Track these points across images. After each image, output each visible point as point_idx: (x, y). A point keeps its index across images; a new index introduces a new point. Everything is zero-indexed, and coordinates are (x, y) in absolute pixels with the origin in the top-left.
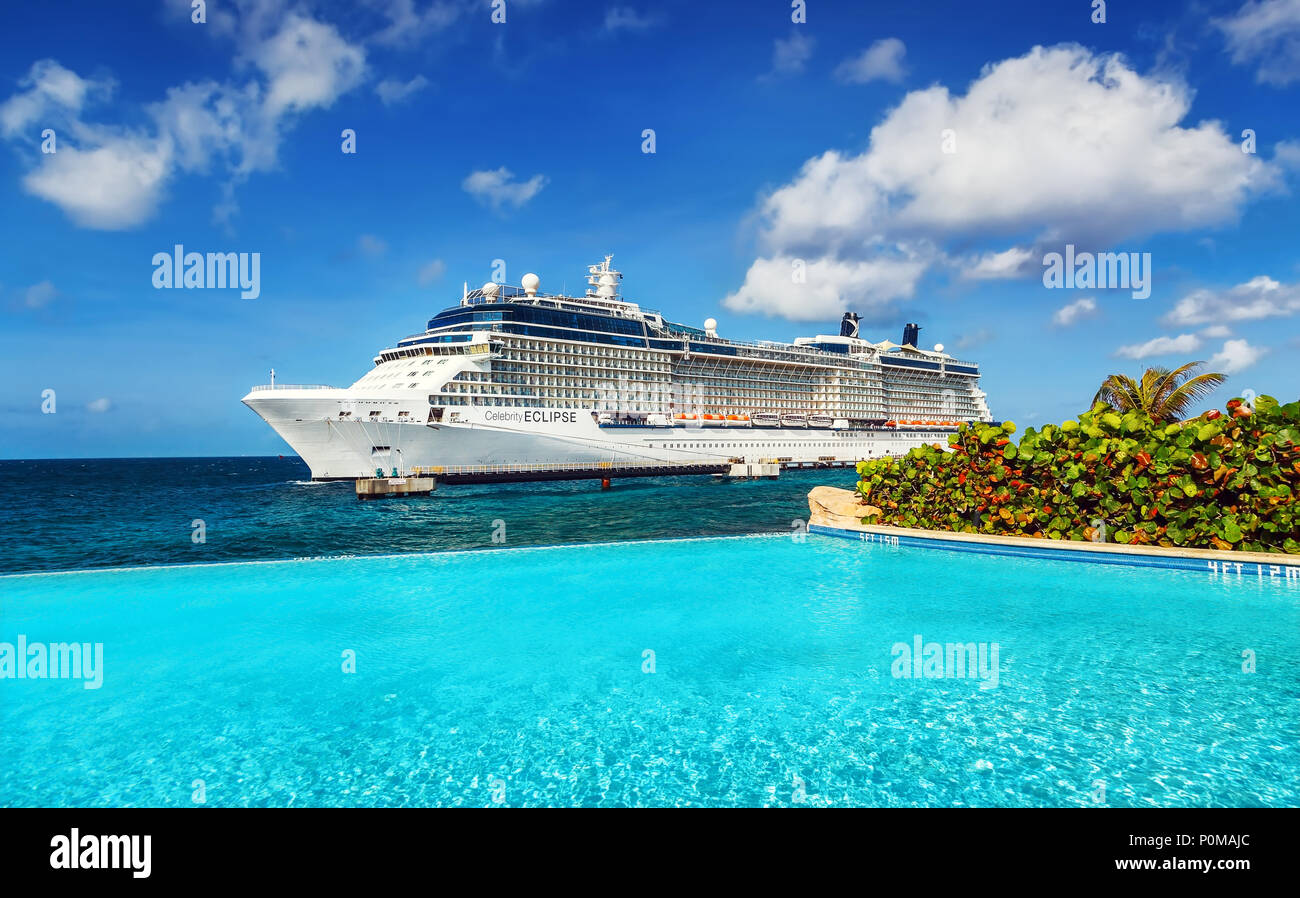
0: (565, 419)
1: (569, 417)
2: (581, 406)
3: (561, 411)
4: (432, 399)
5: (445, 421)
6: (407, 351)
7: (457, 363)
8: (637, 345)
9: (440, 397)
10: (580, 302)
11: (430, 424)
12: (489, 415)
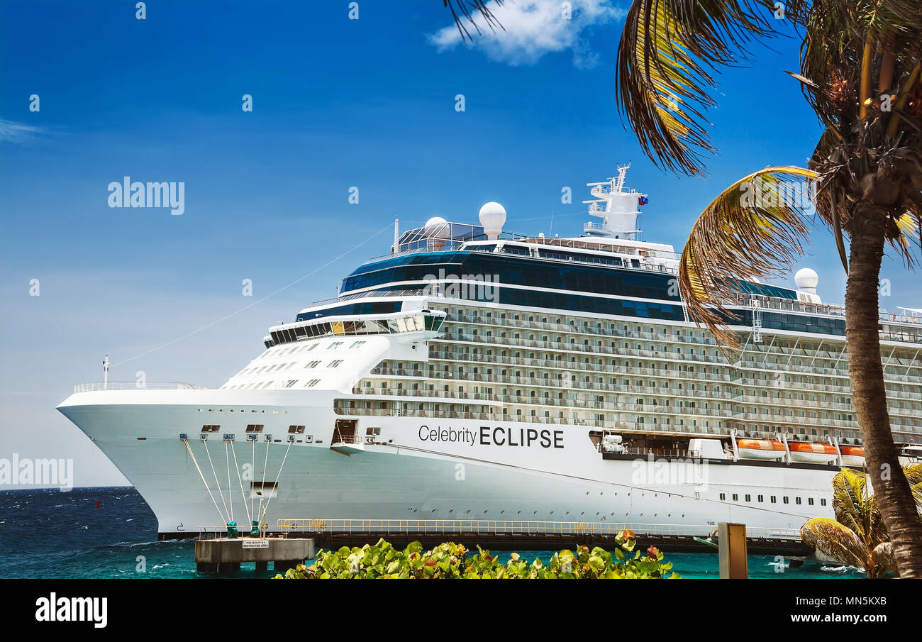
0: (546, 443)
1: (552, 438)
2: (571, 421)
3: (539, 427)
4: (339, 405)
5: (360, 443)
6: (308, 328)
7: (375, 347)
8: (667, 317)
9: (353, 403)
10: (571, 244)
11: (336, 445)
12: (425, 433)
